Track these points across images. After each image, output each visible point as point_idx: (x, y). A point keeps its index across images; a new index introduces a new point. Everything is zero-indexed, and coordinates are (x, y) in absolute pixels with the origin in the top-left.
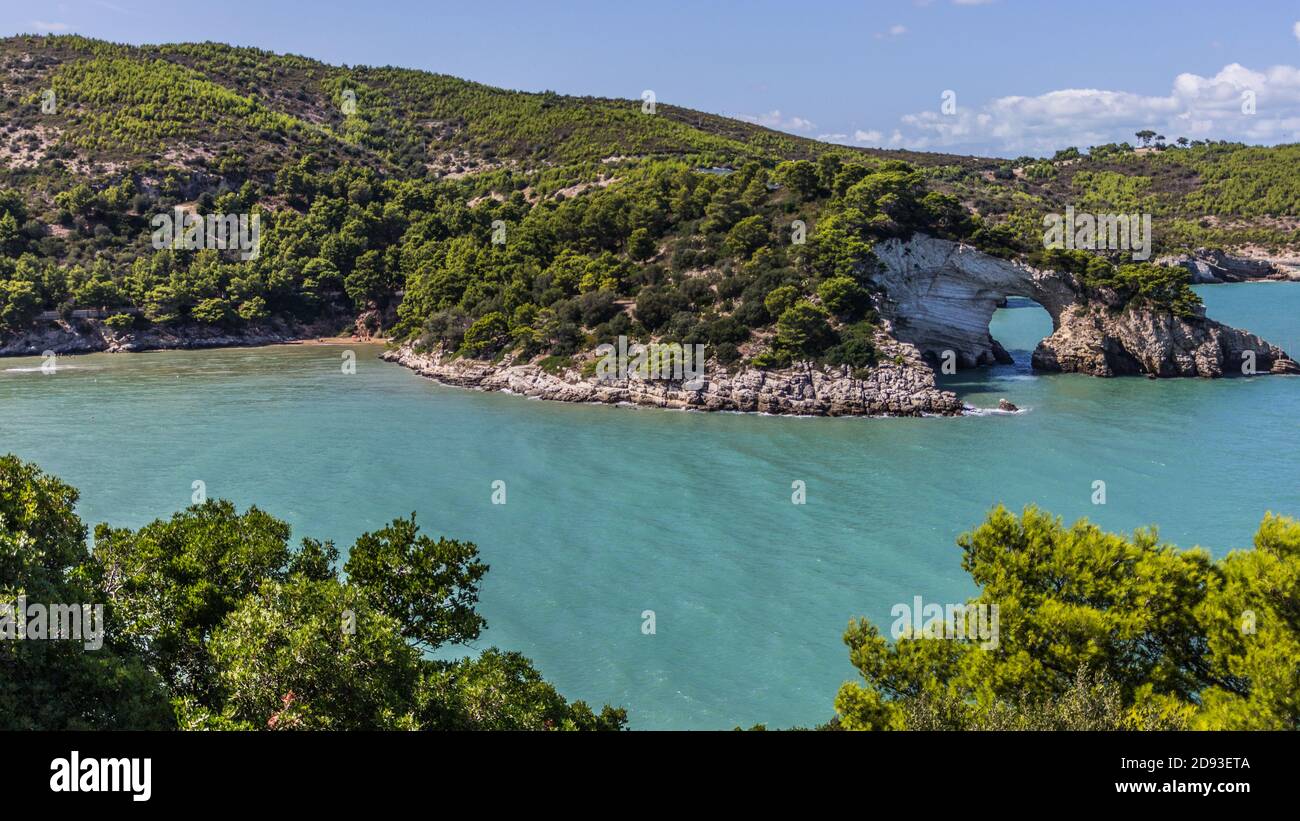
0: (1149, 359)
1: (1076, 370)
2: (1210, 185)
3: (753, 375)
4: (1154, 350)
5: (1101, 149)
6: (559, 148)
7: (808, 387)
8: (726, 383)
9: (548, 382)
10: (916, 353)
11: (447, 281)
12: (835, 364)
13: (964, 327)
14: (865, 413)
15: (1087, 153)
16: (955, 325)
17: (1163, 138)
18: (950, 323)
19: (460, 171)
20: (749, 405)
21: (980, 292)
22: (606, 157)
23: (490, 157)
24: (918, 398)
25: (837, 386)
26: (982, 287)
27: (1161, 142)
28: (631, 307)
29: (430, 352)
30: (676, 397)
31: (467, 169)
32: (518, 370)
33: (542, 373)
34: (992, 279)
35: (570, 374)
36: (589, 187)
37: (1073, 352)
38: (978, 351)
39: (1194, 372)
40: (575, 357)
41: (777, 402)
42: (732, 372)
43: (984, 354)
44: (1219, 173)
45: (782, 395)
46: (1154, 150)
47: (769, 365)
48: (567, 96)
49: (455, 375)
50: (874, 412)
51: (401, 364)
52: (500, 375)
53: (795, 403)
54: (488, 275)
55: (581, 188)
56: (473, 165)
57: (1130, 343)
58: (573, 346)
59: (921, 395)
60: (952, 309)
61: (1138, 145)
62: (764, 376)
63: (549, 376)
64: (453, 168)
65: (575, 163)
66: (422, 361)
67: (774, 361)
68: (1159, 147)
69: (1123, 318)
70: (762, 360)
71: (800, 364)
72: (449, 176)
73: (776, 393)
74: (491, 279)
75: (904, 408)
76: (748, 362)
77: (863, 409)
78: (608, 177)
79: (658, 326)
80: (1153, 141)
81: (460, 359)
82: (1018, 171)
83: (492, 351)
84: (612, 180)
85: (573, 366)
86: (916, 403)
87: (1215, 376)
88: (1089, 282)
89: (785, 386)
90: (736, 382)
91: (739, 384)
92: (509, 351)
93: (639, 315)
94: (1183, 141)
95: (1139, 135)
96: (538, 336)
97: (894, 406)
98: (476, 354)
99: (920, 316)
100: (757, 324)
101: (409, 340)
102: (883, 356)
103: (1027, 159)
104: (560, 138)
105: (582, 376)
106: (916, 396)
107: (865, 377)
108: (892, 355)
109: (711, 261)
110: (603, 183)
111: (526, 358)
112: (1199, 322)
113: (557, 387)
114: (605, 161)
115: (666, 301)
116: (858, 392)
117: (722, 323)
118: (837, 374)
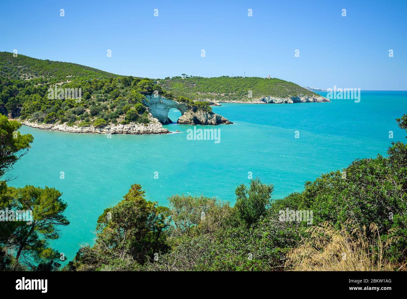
0: (202, 121)
1: (187, 124)
2: (198, 86)
3: (121, 126)
4: (203, 119)
5: (175, 77)
6: (54, 73)
7: (134, 128)
8: (115, 128)
9: (70, 128)
10: (157, 120)
11: (36, 105)
12: (140, 123)
13: (162, 115)
14: (148, 134)
15: (172, 78)
16: (161, 114)
17: (187, 75)
18: (159, 114)
19: (29, 78)
20: (121, 132)
21: (166, 107)
22: (67, 76)
23: (36, 75)
24: (159, 130)
25: (141, 128)
26: (167, 106)
27: (187, 76)
28: (88, 111)
29: (34, 122)
30: (103, 131)
31: (31, 78)
32: (61, 125)
33: (67, 126)
34: (169, 104)
35: (75, 126)
36: (64, 83)
37: (186, 120)
38: (166, 120)
39: (211, 124)
40: (76, 122)
41: (128, 132)
42: (116, 125)
43: (167, 121)
44: (200, 83)
45: (128, 130)
46: (186, 78)
47: (124, 123)
48: (52, 61)
49: (43, 127)
50: (150, 133)
51: (26, 125)
52: (56, 127)
53: (132, 132)
54: (47, 103)
55: (62, 83)
56: (32, 77)
57: (198, 117)
58: (75, 120)
59: (160, 129)
60: (160, 111)
61: (182, 76)
62: (124, 126)
63: (69, 127)
64: (27, 78)
65: (60, 77)
66: (32, 124)
67: (126, 122)
68: (187, 77)
69: (197, 113)
70: (123, 122)
71: (132, 123)
72: (26, 79)
73: (127, 130)
74: (47, 104)
75: (156, 132)
76: (119, 123)
77: (147, 133)
78: (69, 81)
79: (96, 115)
80: (185, 76)
81: (44, 123)
82: (158, 82)
83: (53, 122)
84: (70, 81)
85: (76, 124)
86: (159, 131)
87: (216, 125)
88: (189, 105)
89: (129, 128)
90: (117, 127)
91: (118, 128)
92: (57, 121)
93: (91, 112)
94: (191, 76)
95: (182, 75)
96: (65, 118)
97: (154, 132)
98: (48, 122)
99: (153, 112)
100: (120, 114)
101: (27, 119)
102: (150, 121)
103: (159, 79)
104: (55, 71)
105: (78, 127)
106: (159, 129)
107: (147, 126)
108: (152, 121)
109: (106, 100)
110: (68, 82)
111: (62, 123)
112: (211, 114)
113: (72, 130)
114: (67, 77)
115: (98, 109)
116: (146, 129)
117: (112, 114)
118: (141, 125)
